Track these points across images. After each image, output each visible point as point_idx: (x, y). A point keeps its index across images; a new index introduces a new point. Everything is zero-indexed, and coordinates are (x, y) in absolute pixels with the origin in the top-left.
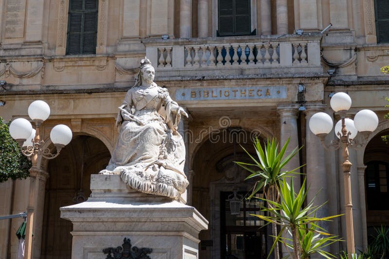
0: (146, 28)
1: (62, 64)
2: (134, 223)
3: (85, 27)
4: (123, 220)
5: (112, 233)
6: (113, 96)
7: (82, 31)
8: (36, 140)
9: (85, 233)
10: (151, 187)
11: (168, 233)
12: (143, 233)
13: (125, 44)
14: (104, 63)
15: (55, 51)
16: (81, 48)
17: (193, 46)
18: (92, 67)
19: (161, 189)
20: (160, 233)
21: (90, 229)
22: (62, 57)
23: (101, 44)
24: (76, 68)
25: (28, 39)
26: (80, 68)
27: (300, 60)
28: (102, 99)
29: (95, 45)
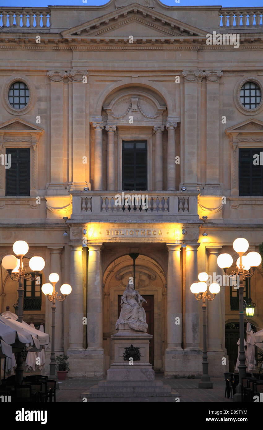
3: (20, 173)
6: (46, 230)
13: (53, 189)
17: (107, 196)
23: (34, 188)
26: (17, 206)
27: (183, 209)
28: (37, 232)
29: (29, 188)
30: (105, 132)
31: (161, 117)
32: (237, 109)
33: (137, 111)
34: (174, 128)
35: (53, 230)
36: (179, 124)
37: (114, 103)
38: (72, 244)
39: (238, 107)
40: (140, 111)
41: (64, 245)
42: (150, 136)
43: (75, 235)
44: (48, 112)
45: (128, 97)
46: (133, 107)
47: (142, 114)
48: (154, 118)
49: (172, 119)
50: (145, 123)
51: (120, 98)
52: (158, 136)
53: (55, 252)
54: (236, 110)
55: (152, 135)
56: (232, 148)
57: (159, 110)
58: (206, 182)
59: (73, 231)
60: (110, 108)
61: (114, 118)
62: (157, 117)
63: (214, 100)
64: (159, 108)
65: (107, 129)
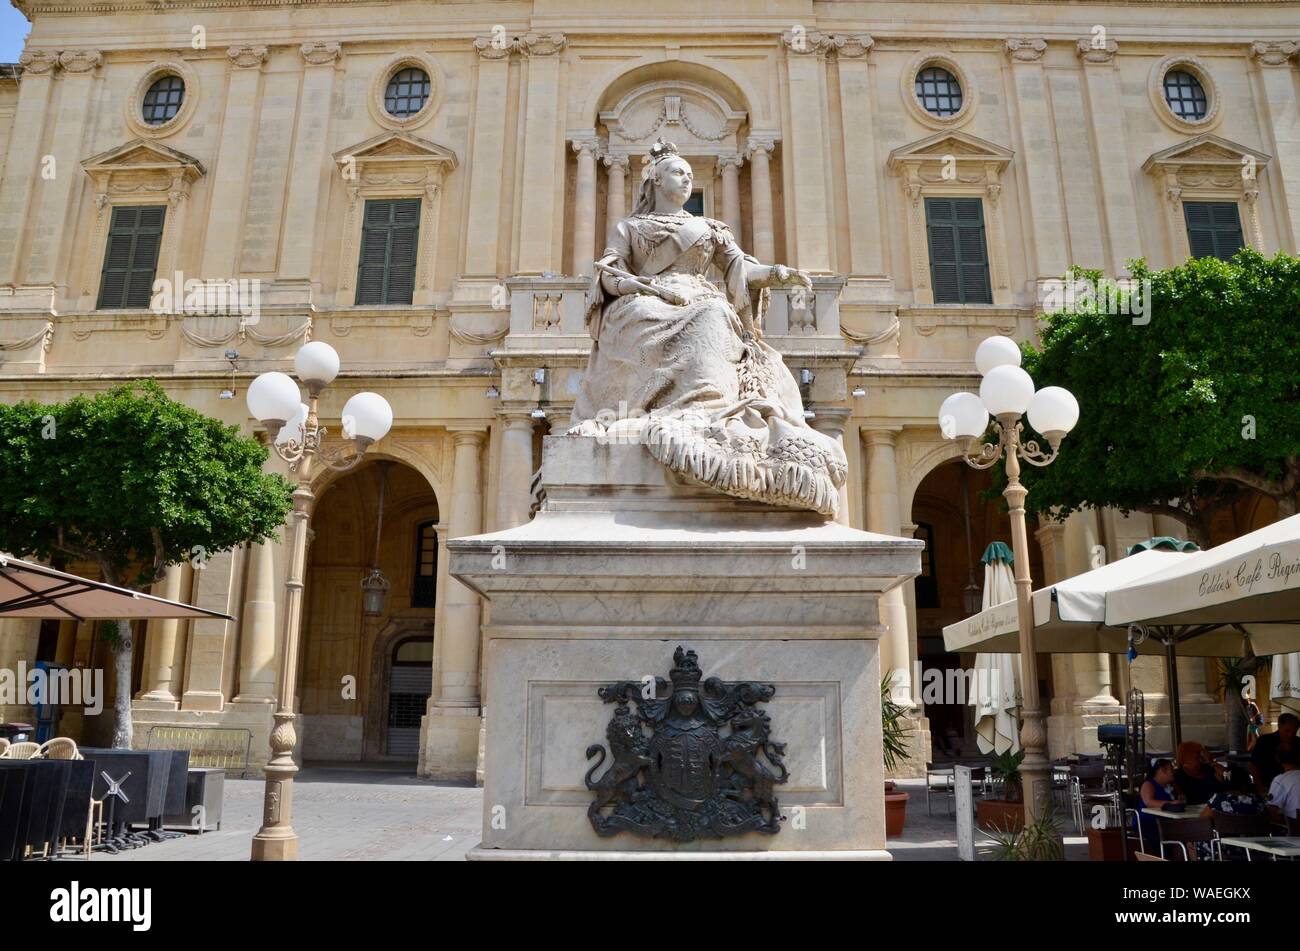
0: (510, 260)
1: (346, 323)
2: (708, 597)
3: (393, 255)
4: (668, 586)
5: (629, 629)
6: (444, 385)
7: (387, 260)
8: (309, 426)
9: (532, 629)
10: (757, 476)
11: (828, 631)
12: (743, 629)
13: (470, 289)
14: (426, 322)
15: (334, 298)
16: (385, 294)
18: (405, 330)
19: (795, 484)
20: (801, 630)
21: (552, 618)
22: (348, 309)
23: (424, 287)
24: (374, 330)
25: (282, 275)
26: (381, 331)
28: (422, 390)
29: (411, 287)
30: (602, 169)
31: (733, 138)
32: (912, 117)
33: (678, 125)
34: (768, 152)
35: (460, 384)
36: (778, 145)
37: (624, 105)
38: (504, 412)
39: (913, 112)
40: (686, 125)
41: (490, 423)
42: (710, 182)
43: (513, 389)
44: (470, 124)
45: (658, 96)
46: (669, 117)
47: (690, 130)
48: (718, 139)
49: (761, 133)
50: (697, 149)
51: (638, 98)
52: (730, 178)
53: (465, 440)
54: (909, 119)
55: (715, 180)
56: (910, 195)
57: (729, 120)
58: (851, 272)
59: (509, 379)
60: (615, 117)
61: (626, 139)
62: (724, 137)
63: (858, 94)
64: (731, 115)
65: (607, 161)
